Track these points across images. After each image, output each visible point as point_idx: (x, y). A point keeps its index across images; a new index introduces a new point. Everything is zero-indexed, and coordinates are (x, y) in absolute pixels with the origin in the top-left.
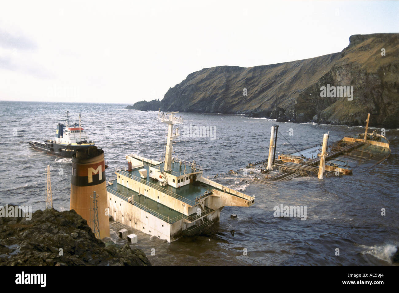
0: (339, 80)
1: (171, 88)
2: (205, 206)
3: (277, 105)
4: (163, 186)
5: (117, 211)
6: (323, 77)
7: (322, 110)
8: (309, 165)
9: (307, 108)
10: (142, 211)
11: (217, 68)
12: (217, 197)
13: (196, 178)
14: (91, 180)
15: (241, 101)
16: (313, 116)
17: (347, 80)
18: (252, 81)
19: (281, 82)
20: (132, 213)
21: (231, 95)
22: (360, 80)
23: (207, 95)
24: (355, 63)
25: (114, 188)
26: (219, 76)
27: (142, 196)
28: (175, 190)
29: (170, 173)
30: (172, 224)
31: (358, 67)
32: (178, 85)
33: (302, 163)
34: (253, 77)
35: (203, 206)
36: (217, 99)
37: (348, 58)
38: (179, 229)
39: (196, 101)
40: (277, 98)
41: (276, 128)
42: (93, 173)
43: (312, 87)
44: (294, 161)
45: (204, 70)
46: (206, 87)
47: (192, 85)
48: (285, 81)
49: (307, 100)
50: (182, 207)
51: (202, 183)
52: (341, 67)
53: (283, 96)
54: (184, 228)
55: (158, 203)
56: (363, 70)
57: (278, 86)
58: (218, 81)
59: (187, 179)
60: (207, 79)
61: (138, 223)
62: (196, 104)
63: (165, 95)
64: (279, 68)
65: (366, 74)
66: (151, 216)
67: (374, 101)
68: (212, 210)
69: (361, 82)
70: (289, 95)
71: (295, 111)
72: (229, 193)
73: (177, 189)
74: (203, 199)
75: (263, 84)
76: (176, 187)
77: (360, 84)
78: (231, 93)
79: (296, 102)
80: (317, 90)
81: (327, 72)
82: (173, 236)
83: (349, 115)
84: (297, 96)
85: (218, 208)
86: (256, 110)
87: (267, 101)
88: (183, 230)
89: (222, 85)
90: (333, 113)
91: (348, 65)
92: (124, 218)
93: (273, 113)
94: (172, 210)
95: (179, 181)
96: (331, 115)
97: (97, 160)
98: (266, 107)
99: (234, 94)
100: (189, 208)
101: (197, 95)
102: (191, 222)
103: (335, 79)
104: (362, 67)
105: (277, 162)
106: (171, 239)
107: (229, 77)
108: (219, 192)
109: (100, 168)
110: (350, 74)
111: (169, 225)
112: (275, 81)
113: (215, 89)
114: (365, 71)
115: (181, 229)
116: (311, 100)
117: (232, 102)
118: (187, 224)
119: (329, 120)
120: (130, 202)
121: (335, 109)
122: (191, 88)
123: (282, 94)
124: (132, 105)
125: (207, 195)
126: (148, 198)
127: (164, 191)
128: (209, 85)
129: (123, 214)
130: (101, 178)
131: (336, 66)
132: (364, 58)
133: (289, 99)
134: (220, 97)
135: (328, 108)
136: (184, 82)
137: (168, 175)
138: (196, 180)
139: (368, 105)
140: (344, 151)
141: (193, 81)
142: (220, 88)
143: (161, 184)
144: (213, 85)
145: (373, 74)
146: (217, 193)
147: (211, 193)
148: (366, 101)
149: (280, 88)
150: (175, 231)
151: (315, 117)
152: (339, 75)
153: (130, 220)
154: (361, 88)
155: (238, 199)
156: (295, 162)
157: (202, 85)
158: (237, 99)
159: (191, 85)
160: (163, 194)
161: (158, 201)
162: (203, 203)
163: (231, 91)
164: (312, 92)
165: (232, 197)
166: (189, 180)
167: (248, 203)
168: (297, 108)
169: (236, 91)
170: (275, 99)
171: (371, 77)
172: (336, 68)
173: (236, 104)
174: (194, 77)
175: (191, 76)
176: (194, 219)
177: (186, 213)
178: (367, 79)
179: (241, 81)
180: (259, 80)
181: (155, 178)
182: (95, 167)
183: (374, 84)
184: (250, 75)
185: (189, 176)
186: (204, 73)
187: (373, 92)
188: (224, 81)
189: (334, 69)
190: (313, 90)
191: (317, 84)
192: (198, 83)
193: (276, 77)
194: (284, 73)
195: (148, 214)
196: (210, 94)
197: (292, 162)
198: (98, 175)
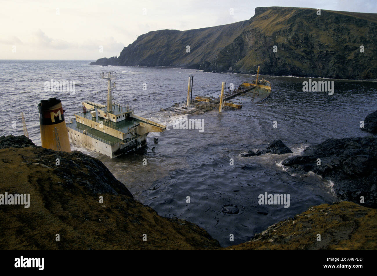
0: (247, 41)
1: (125, 47)
2: (135, 133)
3: (205, 59)
4: (107, 122)
5: (77, 140)
6: (236, 38)
7: (235, 63)
8: (215, 103)
9: (225, 61)
10: (93, 139)
11: (160, 32)
12: (143, 127)
13: (130, 116)
14: (53, 121)
15: (179, 57)
16: (229, 67)
17: (252, 41)
18: (187, 41)
19: (208, 42)
20: (87, 141)
21: (172, 52)
22: (261, 41)
23: (153, 53)
24: (258, 29)
25: (74, 125)
26: (162, 37)
27: (93, 129)
28: (115, 124)
29: (111, 113)
30: (113, 145)
31: (259, 32)
32: (130, 45)
33: (211, 101)
34: (187, 39)
35: (134, 133)
36: (161, 55)
37: (254, 25)
38: (118, 149)
39: (145, 57)
40: (205, 54)
41: (192, 78)
42: (54, 116)
43: (229, 46)
44: (206, 100)
45: (150, 33)
46: (152, 46)
47: (142, 44)
48: (211, 41)
49: (225, 55)
50: (119, 135)
51: (134, 118)
52: (248, 32)
53: (209, 53)
54: (121, 148)
55: (104, 133)
56: (263, 34)
57: (205, 45)
58: (161, 41)
59: (123, 116)
60: (152, 40)
61: (91, 146)
62: (145, 59)
63: (121, 53)
64: (206, 31)
65: (265, 37)
66: (99, 142)
67: (269, 56)
68: (139, 135)
69: (261, 43)
70: (214, 52)
71: (217, 64)
72: (151, 124)
73: (116, 123)
74: (133, 129)
75: (194, 44)
76: (115, 122)
77: (260, 44)
78: (171, 51)
79: (217, 58)
80: (232, 48)
81: (239, 35)
82: (114, 153)
83: (253, 66)
84: (218, 53)
85: (145, 133)
86: (190, 63)
87: (198, 56)
88: (120, 149)
89: (164, 44)
90: (242, 65)
91: (253, 30)
92: (82, 145)
93: (201, 66)
94: (113, 137)
95: (117, 118)
96: (241, 67)
97: (57, 107)
98: (197, 61)
99: (173, 52)
100: (124, 135)
101: (146, 53)
102: (125, 144)
103: (245, 40)
104: (262, 32)
105: (193, 102)
106: (113, 155)
107: (169, 38)
108: (144, 124)
109: (59, 112)
110: (254, 37)
111: (111, 147)
112: (203, 41)
113: (159, 48)
114: (264, 35)
115: (119, 149)
116: (228, 55)
117: (172, 58)
118: (123, 145)
119: (240, 71)
120: (85, 134)
121: (244, 62)
122: (141, 47)
123: (208, 51)
124: (95, 62)
125: (136, 126)
126: (97, 130)
127: (107, 125)
128: (154, 45)
129: (81, 142)
130: (60, 119)
131: (245, 30)
132: (264, 25)
133: (214, 55)
134: (163, 54)
135: (240, 62)
136: (135, 42)
137: (110, 114)
138: (130, 117)
139: (266, 59)
140: (241, 93)
141: (142, 42)
142: (163, 47)
143: (106, 121)
144: (158, 45)
145: (269, 37)
146: (143, 124)
147: (139, 125)
148: (264, 57)
149: (207, 46)
150: (115, 150)
151: (231, 68)
152: (248, 37)
153: (86, 145)
154: (261, 47)
155: (156, 127)
156: (206, 102)
157: (149, 44)
158: (175, 55)
159: (140, 45)
160: (107, 127)
161: (104, 132)
162: (133, 131)
163: (171, 49)
164: (229, 50)
165: (152, 126)
166: (125, 117)
167: (162, 130)
168: (218, 62)
169: (175, 49)
170: (204, 54)
171: (268, 39)
172: (246, 32)
173: (176, 59)
174: (143, 39)
175: (140, 38)
176: (127, 142)
177: (122, 139)
178: (265, 40)
179: (179, 41)
180: (192, 40)
181: (101, 117)
182: (56, 111)
183: (270, 44)
184: (185, 37)
185: (124, 114)
186: (151, 35)
187: (269, 50)
188: (166, 42)
189: (244, 33)
190: (229, 48)
191: (232, 44)
192: (146, 43)
193: (205, 38)
194: (210, 35)
195: (97, 141)
196: (156, 52)
197: (204, 102)
198: (58, 116)
